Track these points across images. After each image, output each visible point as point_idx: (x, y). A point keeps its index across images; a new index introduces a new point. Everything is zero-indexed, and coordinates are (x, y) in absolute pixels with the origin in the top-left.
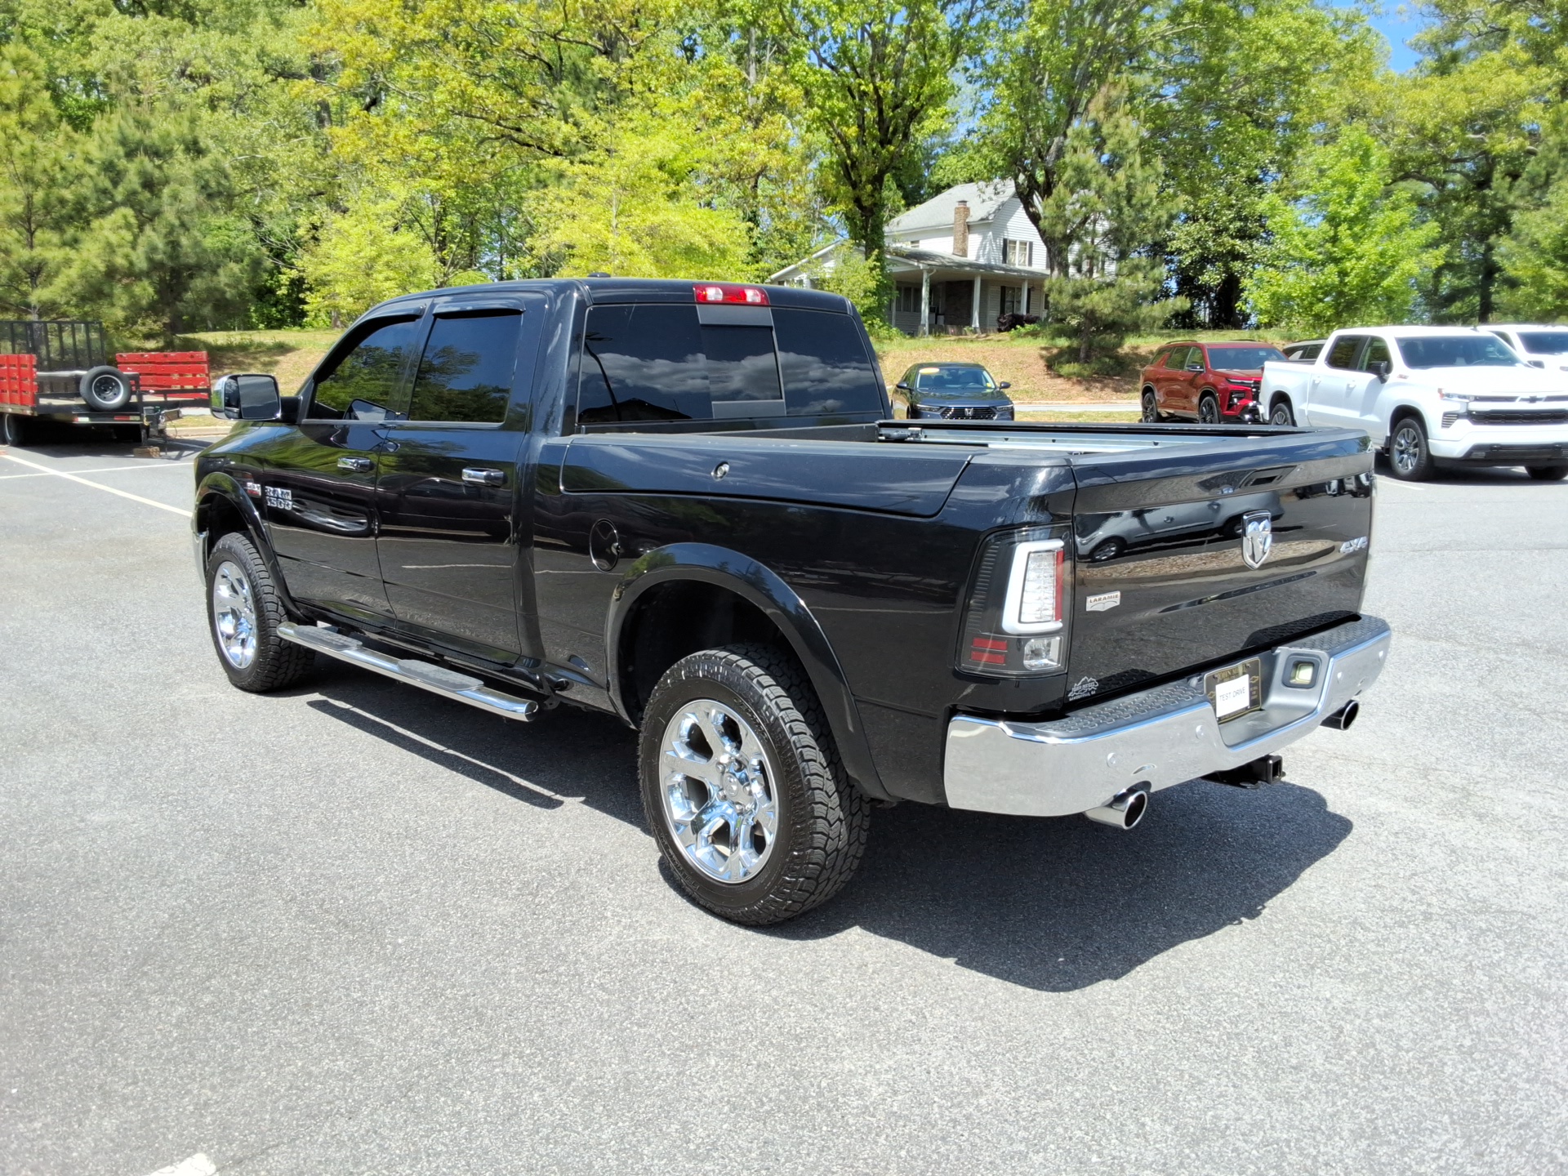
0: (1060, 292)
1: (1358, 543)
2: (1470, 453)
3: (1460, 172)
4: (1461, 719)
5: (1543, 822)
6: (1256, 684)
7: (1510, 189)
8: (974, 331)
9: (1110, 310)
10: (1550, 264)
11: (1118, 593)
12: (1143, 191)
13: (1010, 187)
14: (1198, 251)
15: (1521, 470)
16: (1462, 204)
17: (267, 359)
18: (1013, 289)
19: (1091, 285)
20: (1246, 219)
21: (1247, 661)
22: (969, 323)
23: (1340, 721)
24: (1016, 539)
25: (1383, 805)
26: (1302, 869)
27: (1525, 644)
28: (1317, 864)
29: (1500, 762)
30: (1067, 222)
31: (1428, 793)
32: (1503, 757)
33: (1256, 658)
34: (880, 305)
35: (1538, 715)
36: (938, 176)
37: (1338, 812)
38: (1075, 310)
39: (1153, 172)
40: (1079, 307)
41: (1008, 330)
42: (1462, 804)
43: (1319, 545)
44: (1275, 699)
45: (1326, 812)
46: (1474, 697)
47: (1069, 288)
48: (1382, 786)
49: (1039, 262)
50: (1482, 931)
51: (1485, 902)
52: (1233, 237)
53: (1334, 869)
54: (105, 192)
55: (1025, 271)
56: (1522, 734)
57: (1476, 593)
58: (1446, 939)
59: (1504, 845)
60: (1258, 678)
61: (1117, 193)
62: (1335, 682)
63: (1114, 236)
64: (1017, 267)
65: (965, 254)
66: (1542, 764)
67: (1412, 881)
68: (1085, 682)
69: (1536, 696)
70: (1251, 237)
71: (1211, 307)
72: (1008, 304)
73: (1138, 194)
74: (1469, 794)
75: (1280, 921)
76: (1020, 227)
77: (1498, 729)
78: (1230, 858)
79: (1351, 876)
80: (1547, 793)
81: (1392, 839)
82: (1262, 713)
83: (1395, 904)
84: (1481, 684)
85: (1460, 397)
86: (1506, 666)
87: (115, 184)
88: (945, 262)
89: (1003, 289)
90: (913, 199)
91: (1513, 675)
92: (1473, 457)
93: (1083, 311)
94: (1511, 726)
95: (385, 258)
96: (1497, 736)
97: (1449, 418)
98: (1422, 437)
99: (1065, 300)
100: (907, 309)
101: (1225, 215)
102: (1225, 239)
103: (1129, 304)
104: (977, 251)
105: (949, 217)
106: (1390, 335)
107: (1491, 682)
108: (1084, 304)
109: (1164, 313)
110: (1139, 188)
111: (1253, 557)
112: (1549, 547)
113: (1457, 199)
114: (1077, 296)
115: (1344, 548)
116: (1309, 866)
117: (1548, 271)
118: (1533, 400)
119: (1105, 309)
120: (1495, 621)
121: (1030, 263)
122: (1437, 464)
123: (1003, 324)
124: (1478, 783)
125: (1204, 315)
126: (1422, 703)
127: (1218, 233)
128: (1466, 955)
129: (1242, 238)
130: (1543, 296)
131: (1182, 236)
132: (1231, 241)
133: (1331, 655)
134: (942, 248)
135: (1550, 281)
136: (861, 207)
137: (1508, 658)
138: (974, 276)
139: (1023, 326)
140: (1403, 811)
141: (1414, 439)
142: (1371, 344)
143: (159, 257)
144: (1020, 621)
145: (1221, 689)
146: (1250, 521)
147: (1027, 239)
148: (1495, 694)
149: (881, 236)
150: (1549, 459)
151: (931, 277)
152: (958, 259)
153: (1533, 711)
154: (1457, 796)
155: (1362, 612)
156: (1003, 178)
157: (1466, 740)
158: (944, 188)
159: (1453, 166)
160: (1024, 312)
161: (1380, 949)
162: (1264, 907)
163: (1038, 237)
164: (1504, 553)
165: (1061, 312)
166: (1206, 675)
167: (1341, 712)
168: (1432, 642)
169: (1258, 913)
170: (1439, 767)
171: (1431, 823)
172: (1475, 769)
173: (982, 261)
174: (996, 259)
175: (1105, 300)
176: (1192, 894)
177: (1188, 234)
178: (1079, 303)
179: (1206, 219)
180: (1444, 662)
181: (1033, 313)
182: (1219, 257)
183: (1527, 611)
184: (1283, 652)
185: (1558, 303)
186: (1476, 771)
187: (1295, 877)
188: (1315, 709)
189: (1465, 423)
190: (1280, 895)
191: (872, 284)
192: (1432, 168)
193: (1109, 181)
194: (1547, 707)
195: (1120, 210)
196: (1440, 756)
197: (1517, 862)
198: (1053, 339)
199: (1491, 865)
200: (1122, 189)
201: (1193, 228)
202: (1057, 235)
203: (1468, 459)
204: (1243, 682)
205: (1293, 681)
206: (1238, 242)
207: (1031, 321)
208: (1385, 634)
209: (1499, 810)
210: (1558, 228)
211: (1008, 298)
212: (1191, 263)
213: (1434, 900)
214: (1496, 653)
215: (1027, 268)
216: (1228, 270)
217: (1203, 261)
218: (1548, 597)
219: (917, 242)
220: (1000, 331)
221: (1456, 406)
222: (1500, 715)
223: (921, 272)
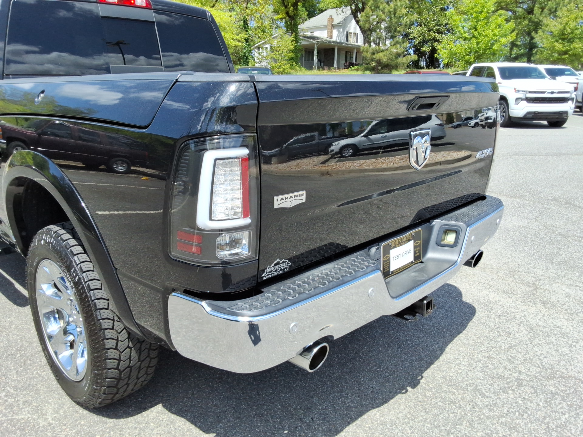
0: (367, 52)
1: (487, 152)
2: (525, 115)
3: (522, 8)
4: (529, 240)
5: (578, 306)
6: (419, 246)
7: (541, 14)
8: (335, 69)
9: (386, 60)
10: (557, 41)
11: (304, 192)
12: (400, 11)
13: (348, 11)
14: (421, 38)
15: (545, 123)
16: (522, 20)
18: (350, 52)
19: (379, 49)
20: (440, 25)
21: (413, 232)
22: (333, 66)
23: (472, 262)
24: (208, 146)
25: (492, 296)
26: (446, 344)
27: (555, 199)
28: (455, 340)
29: (551, 266)
30: (370, 24)
31: (515, 287)
32: (552, 263)
33: (419, 229)
34: (296, 57)
35: (565, 237)
36: (321, 6)
37: (468, 301)
38: (372, 60)
39: (404, 3)
40: (374, 58)
41: (347, 68)
42: (533, 294)
43: (463, 154)
44: (430, 255)
45: (461, 300)
46: (534, 228)
47: (370, 50)
48: (491, 283)
49: (361, 41)
50: (553, 394)
51: (552, 369)
52: (434, 32)
53: (464, 344)
55: (354, 45)
56: (560, 249)
57: (531, 175)
58: (531, 402)
59: (559, 324)
60: (420, 242)
61: (390, 12)
62: (469, 241)
63: (389, 29)
64: (352, 43)
65: (331, 38)
66: (572, 267)
67: (509, 353)
68: (278, 264)
69: (563, 227)
70: (442, 33)
71: (426, 61)
72: (348, 59)
73: (398, 12)
74: (537, 288)
75: (431, 389)
76: (353, 27)
77: (547, 246)
78: (406, 336)
79: (474, 349)
80: (577, 286)
81: (497, 320)
82: (422, 265)
83: (500, 371)
84: (536, 220)
85: (523, 91)
86: (547, 211)
88: (324, 40)
89: (346, 52)
90: (311, 15)
91: (551, 216)
92: (527, 117)
93: (376, 60)
94: (553, 244)
96: (547, 250)
97: (518, 101)
98: (506, 108)
99: (369, 55)
100: (309, 60)
101: (432, 24)
102: (432, 33)
103: (394, 57)
104: (336, 36)
105: (326, 22)
106: (495, 66)
107: (541, 219)
108: (376, 57)
109: (407, 61)
110: (399, 9)
111: (417, 162)
112: (560, 155)
113: (520, 18)
114: (373, 54)
115: (479, 155)
116: (451, 341)
117: (556, 44)
118: (552, 93)
119: (385, 60)
120: (540, 189)
121: (357, 42)
122: (512, 120)
123: (346, 66)
124: (540, 280)
125: (423, 64)
126: (509, 231)
127: (429, 31)
128: (545, 418)
129: (438, 33)
130: (554, 54)
131: (415, 31)
132: (434, 34)
133: (468, 226)
134: (323, 35)
135: (557, 48)
136: (289, 16)
137: (548, 207)
138: (334, 46)
139: (353, 67)
140: (503, 300)
141: (503, 109)
142: (487, 70)
144: (210, 219)
145: (393, 253)
146: (416, 136)
147: (356, 32)
148: (544, 226)
149: (297, 28)
150: (557, 118)
151: (318, 47)
152: (328, 39)
153: (563, 235)
154: (531, 289)
155: (487, 194)
156: (346, 6)
157: (532, 253)
158: (324, 11)
159: (519, 5)
160: (354, 61)
161: (491, 414)
162: (422, 377)
163: (360, 31)
164: (541, 157)
165: (367, 60)
166: (383, 244)
167: (473, 258)
168: (513, 199)
169: (418, 383)
170: (520, 270)
171: (518, 309)
172: (538, 271)
173: (338, 41)
174: (343, 40)
175: (384, 55)
176: (380, 367)
177: (418, 31)
178: (374, 56)
179: (425, 25)
180: (519, 209)
181: (358, 62)
182: (429, 40)
183: (554, 184)
184: (437, 223)
185: (559, 57)
186: (539, 272)
187: (442, 351)
188: (456, 262)
189: (524, 103)
190: (432, 366)
191: (292, 47)
192: (511, 6)
193: (387, 6)
194: (569, 233)
195: (391, 18)
196: (520, 263)
197: (567, 336)
198: (364, 71)
199: (553, 339)
200: (392, 10)
201: (419, 29)
202: (366, 28)
203: (525, 118)
204: (411, 245)
205: (443, 243)
206: (437, 35)
207: (356, 65)
208: (501, 208)
209: (553, 299)
210: (560, 27)
211: (349, 56)
212: (419, 43)
213: (522, 368)
214: (542, 204)
215: (356, 44)
216: (432, 46)
217: (424, 42)
218: (563, 177)
219: (313, 32)
220: (345, 69)
221: (521, 95)
222: (548, 238)
223: (314, 44)
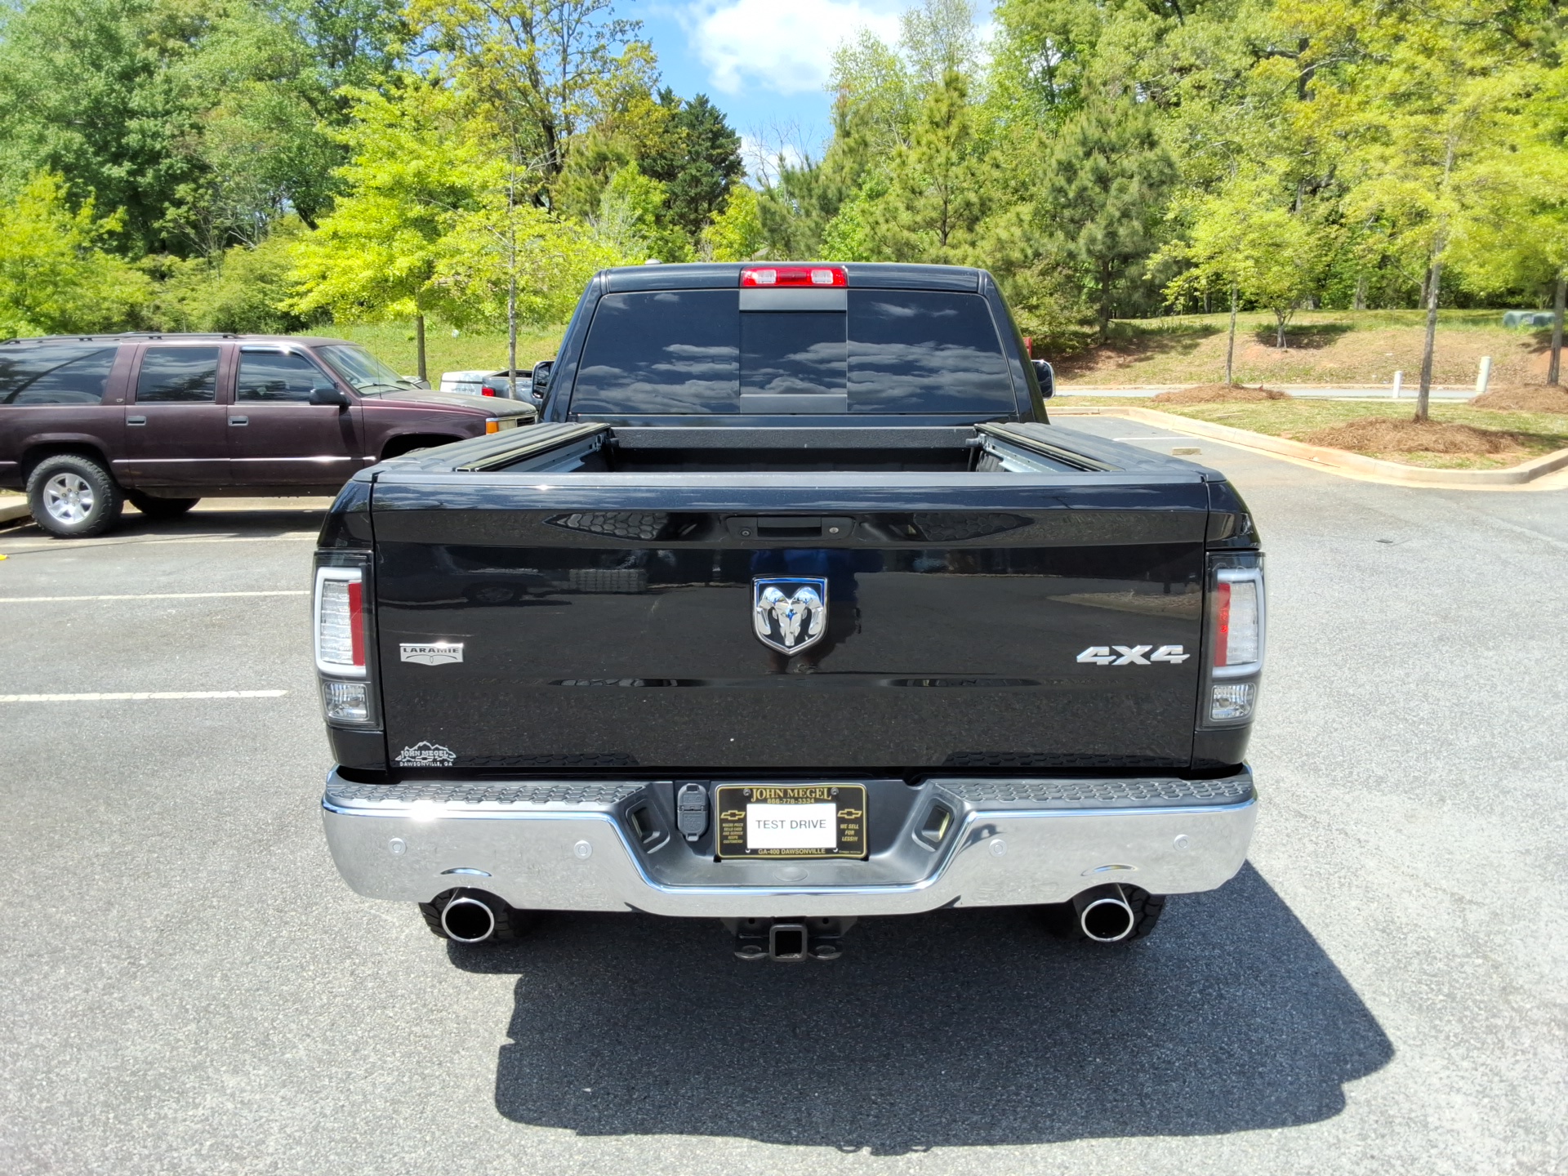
6: (857, 821)
11: (459, 647)
17: (1189, 342)
54: (1061, 190)
60: (860, 814)
68: (426, 749)
87: (1069, 181)
95: (1251, 236)
133: (974, 809)
143: (1099, 247)
184: (930, 787)
205: (925, 833)
